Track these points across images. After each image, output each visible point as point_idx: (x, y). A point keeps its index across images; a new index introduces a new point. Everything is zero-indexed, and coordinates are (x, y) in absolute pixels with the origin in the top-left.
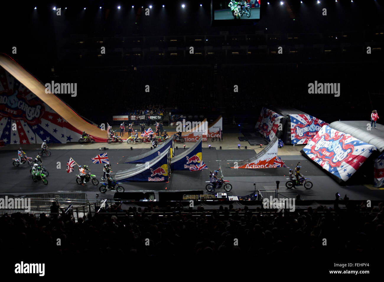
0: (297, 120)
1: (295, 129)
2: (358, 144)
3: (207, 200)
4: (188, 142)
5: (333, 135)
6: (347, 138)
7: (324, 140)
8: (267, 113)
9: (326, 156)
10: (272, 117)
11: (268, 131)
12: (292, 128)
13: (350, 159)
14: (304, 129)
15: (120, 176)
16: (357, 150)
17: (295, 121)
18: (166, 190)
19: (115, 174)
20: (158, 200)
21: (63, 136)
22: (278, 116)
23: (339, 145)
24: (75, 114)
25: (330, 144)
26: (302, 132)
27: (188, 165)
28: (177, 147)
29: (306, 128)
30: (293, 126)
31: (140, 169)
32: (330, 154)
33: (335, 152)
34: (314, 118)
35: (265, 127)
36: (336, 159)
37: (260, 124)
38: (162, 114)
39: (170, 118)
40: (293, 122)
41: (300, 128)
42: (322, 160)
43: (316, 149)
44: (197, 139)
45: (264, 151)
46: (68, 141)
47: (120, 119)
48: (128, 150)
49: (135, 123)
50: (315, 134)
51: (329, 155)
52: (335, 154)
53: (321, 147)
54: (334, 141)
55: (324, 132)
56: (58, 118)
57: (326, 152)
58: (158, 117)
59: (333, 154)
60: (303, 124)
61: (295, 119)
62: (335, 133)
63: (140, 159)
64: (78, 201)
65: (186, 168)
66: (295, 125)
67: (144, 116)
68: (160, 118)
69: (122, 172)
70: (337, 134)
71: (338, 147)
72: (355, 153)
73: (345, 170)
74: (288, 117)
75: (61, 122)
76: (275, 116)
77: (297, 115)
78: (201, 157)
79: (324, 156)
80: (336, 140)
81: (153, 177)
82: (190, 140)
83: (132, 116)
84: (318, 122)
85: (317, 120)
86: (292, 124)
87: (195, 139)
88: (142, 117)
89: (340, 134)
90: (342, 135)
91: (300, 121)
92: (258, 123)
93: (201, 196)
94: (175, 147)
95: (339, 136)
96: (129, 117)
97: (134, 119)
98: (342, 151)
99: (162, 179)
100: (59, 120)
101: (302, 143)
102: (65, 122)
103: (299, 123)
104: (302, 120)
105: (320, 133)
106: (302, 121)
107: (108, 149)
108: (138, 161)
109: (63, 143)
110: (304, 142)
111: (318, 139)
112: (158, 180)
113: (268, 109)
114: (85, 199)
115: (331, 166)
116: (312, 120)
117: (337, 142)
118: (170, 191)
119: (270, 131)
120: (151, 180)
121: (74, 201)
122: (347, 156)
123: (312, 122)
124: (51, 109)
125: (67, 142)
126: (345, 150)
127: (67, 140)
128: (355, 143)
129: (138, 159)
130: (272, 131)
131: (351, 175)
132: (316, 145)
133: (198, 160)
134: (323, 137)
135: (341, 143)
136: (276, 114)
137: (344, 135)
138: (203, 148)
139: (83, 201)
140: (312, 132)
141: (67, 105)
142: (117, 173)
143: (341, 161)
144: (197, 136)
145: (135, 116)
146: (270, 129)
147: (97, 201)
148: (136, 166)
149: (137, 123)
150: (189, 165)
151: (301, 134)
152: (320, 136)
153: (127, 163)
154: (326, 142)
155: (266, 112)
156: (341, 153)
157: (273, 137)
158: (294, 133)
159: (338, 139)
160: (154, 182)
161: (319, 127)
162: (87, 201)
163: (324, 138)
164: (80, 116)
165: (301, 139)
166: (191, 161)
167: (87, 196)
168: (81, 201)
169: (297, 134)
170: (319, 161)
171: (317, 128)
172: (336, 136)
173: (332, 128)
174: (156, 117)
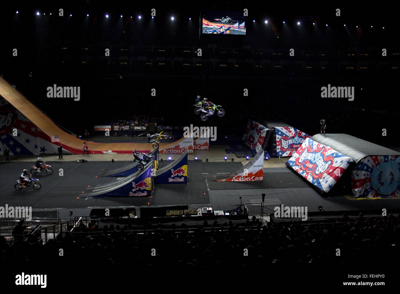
0: (282, 132)
1: (281, 141)
2: (337, 156)
3: (192, 216)
4: (174, 154)
5: (315, 147)
6: (328, 150)
7: (307, 152)
8: (253, 126)
9: (309, 168)
10: (258, 129)
11: (255, 143)
12: (277, 140)
13: (331, 171)
14: (289, 142)
15: (98, 191)
16: (336, 162)
17: (280, 133)
18: (148, 205)
19: (93, 189)
20: (140, 217)
21: (36, 147)
22: (264, 128)
23: (321, 157)
24: (52, 123)
25: (312, 157)
26: (287, 144)
27: (172, 178)
28: (162, 159)
29: (290, 140)
30: (278, 138)
31: (121, 183)
32: (312, 165)
33: (317, 164)
34: (298, 130)
35: (252, 139)
36: (318, 171)
37: (247, 136)
38: (147, 125)
39: (155, 128)
40: (279, 135)
41: (284, 141)
42: (306, 172)
43: (300, 161)
44: (183, 151)
45: (251, 164)
46: (42, 152)
47: (102, 129)
48: (109, 162)
49: (118, 133)
50: (299, 146)
51: (312, 167)
52: (317, 166)
53: (305, 159)
54: (316, 153)
55: (307, 145)
56: (32, 128)
57: (309, 164)
58: (143, 127)
59: (315, 166)
60: (288, 136)
61: (280, 131)
62: (317, 146)
63: (121, 172)
64: (48, 220)
65: (170, 181)
66: (280, 137)
67: (128, 126)
68: (145, 129)
69: (101, 186)
70: (318, 146)
71: (320, 159)
72: (335, 165)
73: (327, 182)
74: (273, 129)
75: (35, 131)
76: (261, 128)
77: (282, 128)
78: (187, 170)
79: (307, 168)
80: (318, 152)
81: (135, 192)
82: (175, 152)
83: (115, 127)
84: (302, 134)
85: (301, 133)
86: (277, 136)
87: (181, 151)
88: (126, 128)
89: (321, 146)
90: (323, 147)
91: (284, 134)
92: (245, 135)
93: (185, 211)
94: (160, 160)
95: (320, 148)
96: (112, 127)
97: (118, 129)
98: (324, 163)
99: (145, 194)
100: (33, 129)
101: (287, 155)
102: (40, 132)
103: (284, 135)
104: (286, 132)
105: (303, 146)
106: (287, 134)
107: (87, 161)
108: (119, 175)
109: (35, 154)
110: (289, 154)
111: (301, 151)
112: (140, 195)
113: (255, 121)
114: (57, 217)
115: (314, 178)
116: (296, 132)
117: (319, 154)
118: (153, 206)
119: (256, 143)
120: (132, 195)
121: (43, 220)
122: (328, 167)
123: (296, 134)
124: (25, 117)
125: (40, 154)
126: (326, 162)
127: (40, 151)
128: (335, 155)
129: (120, 172)
130: (258, 144)
131: (332, 186)
132: (300, 157)
133: (184, 173)
134: (306, 149)
135: (322, 155)
136: (262, 126)
137: (325, 147)
138: (189, 160)
139: (54, 220)
140: (297, 144)
141: (43, 113)
142: (95, 188)
143: (323, 173)
144: (183, 148)
145: (118, 127)
146: (256, 141)
147: (70, 219)
148: (117, 180)
149: (121, 134)
150: (174, 178)
151: (286, 147)
152: (303, 148)
153: (107, 176)
154: (309, 154)
155: (253, 124)
156: (322, 165)
157: (260, 149)
158: (279, 145)
159: (320, 152)
160: (135, 197)
161: (302, 139)
162: (59, 219)
163: (307, 151)
164: (57, 125)
165: (286, 151)
166: (177, 174)
167: (59, 214)
168: (52, 220)
169: (282, 146)
170: (303, 173)
171: (301, 140)
172: (318, 148)
173: (314, 141)
174: (141, 128)
